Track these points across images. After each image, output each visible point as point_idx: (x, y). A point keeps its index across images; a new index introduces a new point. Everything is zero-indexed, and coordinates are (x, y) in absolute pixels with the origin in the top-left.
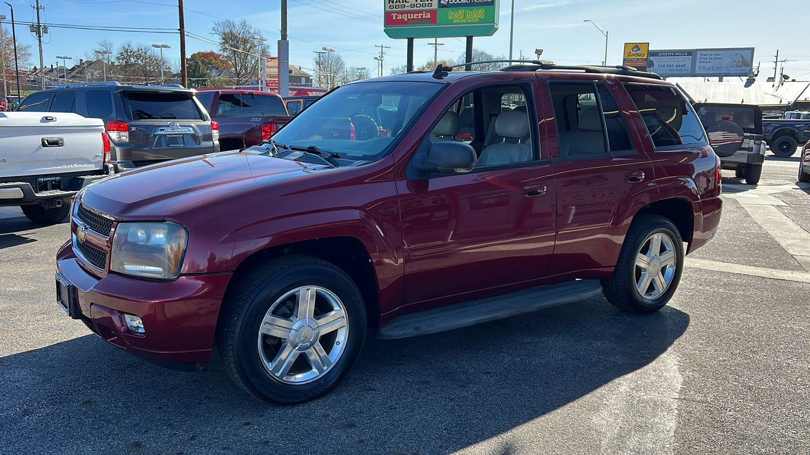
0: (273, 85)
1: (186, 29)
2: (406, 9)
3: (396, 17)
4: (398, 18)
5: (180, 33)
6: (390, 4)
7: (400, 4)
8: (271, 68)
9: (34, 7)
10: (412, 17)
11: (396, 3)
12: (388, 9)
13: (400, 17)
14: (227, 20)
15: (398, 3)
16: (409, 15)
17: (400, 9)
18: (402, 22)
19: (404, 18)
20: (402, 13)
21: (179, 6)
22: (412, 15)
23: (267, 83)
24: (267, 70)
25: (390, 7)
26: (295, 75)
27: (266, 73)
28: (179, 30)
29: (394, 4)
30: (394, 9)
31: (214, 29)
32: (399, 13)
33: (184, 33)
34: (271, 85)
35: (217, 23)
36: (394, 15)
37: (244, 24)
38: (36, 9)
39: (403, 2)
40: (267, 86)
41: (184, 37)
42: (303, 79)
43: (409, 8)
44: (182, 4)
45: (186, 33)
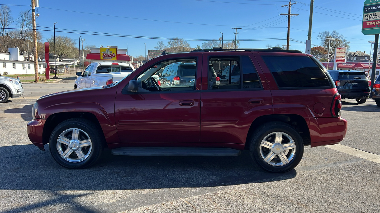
0: (339, 61)
1: (290, 37)
2: (375, 19)
3: (369, 23)
4: (370, 24)
5: (287, 39)
6: (366, 18)
7: (372, 17)
8: (339, 53)
9: (235, 33)
10: (378, 23)
11: (369, 16)
12: (365, 20)
13: (371, 24)
14: (325, 31)
15: (370, 17)
16: (376, 22)
17: (371, 19)
18: (372, 26)
19: (373, 24)
20: (372, 21)
21: (288, 28)
22: (378, 22)
23: (336, 61)
24: (337, 54)
25: (366, 19)
26: (361, 56)
27: (336, 56)
28: (287, 38)
29: (368, 17)
30: (368, 20)
31: (318, 36)
32: (370, 21)
33: (289, 39)
34: (338, 61)
35: (320, 33)
36: (368, 23)
37: (334, 32)
38: (235, 34)
39: (373, 16)
40: (336, 62)
41: (289, 41)
42: (366, 58)
43: (377, 19)
44: (289, 27)
45: (290, 39)
